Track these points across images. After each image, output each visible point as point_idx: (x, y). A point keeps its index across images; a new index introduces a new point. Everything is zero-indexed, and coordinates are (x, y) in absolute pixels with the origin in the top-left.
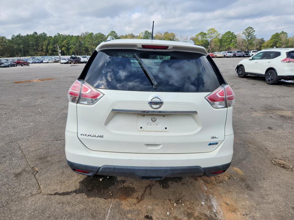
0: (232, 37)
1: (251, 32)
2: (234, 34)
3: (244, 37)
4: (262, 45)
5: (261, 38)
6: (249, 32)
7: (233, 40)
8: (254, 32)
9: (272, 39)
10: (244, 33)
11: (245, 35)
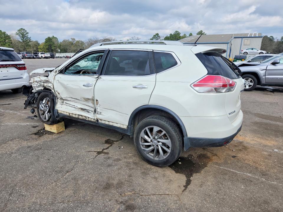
0: (5, 37)
1: (25, 33)
2: (7, 34)
3: (18, 38)
4: (39, 47)
5: (35, 41)
6: (23, 33)
7: (7, 41)
8: (28, 34)
9: (46, 42)
10: (17, 34)
11: (19, 36)
